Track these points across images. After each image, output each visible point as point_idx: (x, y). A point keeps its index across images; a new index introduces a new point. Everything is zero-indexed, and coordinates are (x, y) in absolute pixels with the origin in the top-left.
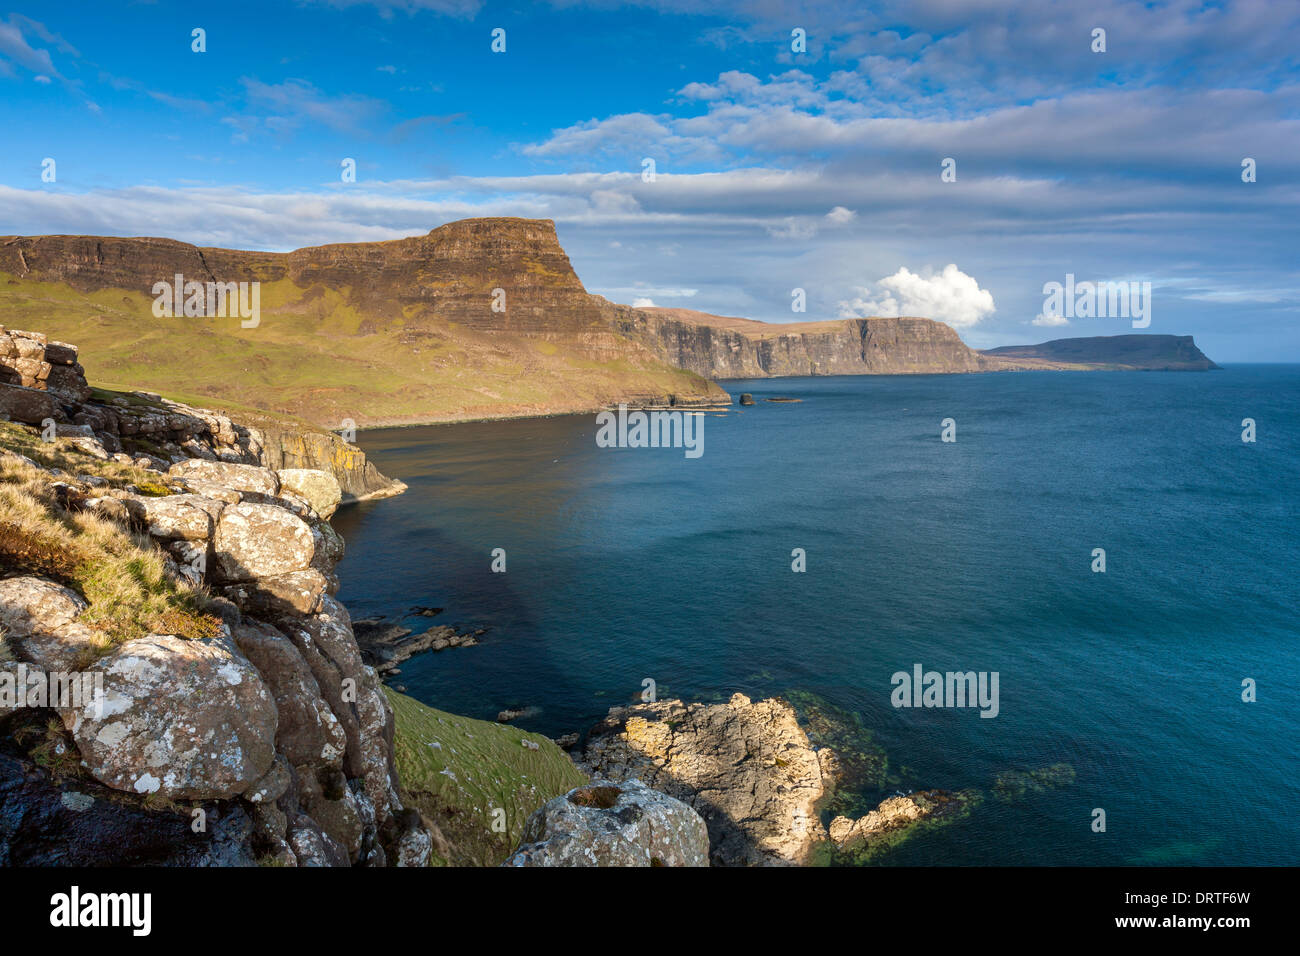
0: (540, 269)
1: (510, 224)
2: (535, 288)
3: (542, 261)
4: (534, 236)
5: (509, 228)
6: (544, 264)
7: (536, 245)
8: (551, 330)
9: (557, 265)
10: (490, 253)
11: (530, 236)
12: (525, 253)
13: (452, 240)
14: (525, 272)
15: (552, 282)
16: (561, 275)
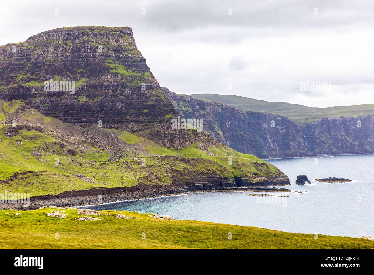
0: (121, 70)
1: (96, 32)
2: (117, 86)
3: (124, 63)
4: (117, 41)
5: (95, 35)
6: (126, 65)
7: (118, 50)
8: (132, 121)
9: (136, 66)
10: (79, 57)
11: (113, 42)
12: (109, 56)
13: (47, 46)
14: (109, 73)
15: (132, 81)
16: (140, 74)
